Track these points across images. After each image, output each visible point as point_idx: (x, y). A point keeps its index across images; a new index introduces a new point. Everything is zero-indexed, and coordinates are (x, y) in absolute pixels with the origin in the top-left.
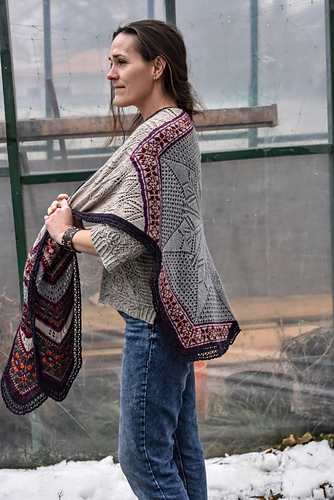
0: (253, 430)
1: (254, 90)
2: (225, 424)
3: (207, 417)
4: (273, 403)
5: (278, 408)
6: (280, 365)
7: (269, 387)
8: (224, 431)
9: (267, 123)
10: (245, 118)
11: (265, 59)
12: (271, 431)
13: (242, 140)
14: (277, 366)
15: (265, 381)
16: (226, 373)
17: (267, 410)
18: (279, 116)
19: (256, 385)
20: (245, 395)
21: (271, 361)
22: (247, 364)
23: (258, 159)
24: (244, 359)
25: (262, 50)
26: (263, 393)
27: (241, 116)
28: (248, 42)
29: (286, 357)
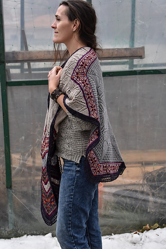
0: (127, 221)
1: (132, 39)
2: (112, 217)
3: (103, 214)
4: (138, 207)
5: (141, 210)
6: (143, 187)
7: (136, 199)
8: (111, 221)
9: (139, 56)
10: (128, 54)
11: (139, 22)
12: (137, 222)
13: (125, 66)
14: (141, 187)
15: (134, 195)
16: (114, 190)
17: (135, 211)
18: (145, 53)
19: (130, 197)
20: (123, 202)
21: (138, 185)
22: (125, 185)
23: (134, 76)
24: (124, 183)
25: (137, 17)
26: (133, 202)
27: (125, 52)
28: (130, 13)
29: (146, 182)
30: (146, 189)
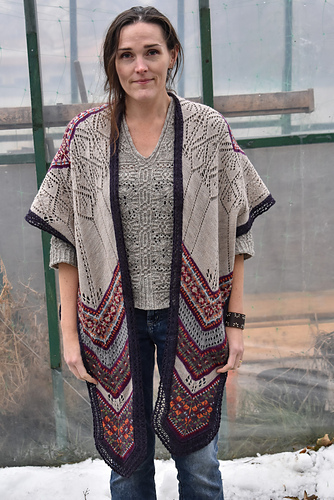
0: (286, 429)
1: (287, 74)
2: (257, 422)
3: (238, 415)
4: (307, 401)
5: (312, 406)
6: (315, 362)
7: (303, 385)
8: (255, 429)
9: (304, 108)
10: (281, 104)
11: (300, 42)
12: (305, 430)
13: (276, 128)
14: (311, 362)
15: (299, 378)
16: (258, 370)
17: (300, 408)
18: (315, 103)
19: (289, 382)
20: (278, 391)
21: (304, 358)
22: (279, 361)
23: (293, 146)
24: (278, 356)
25: (297, 33)
26: (297, 391)
27: (276, 101)
28: (282, 25)
29: (320, 354)
30: (321, 365)
